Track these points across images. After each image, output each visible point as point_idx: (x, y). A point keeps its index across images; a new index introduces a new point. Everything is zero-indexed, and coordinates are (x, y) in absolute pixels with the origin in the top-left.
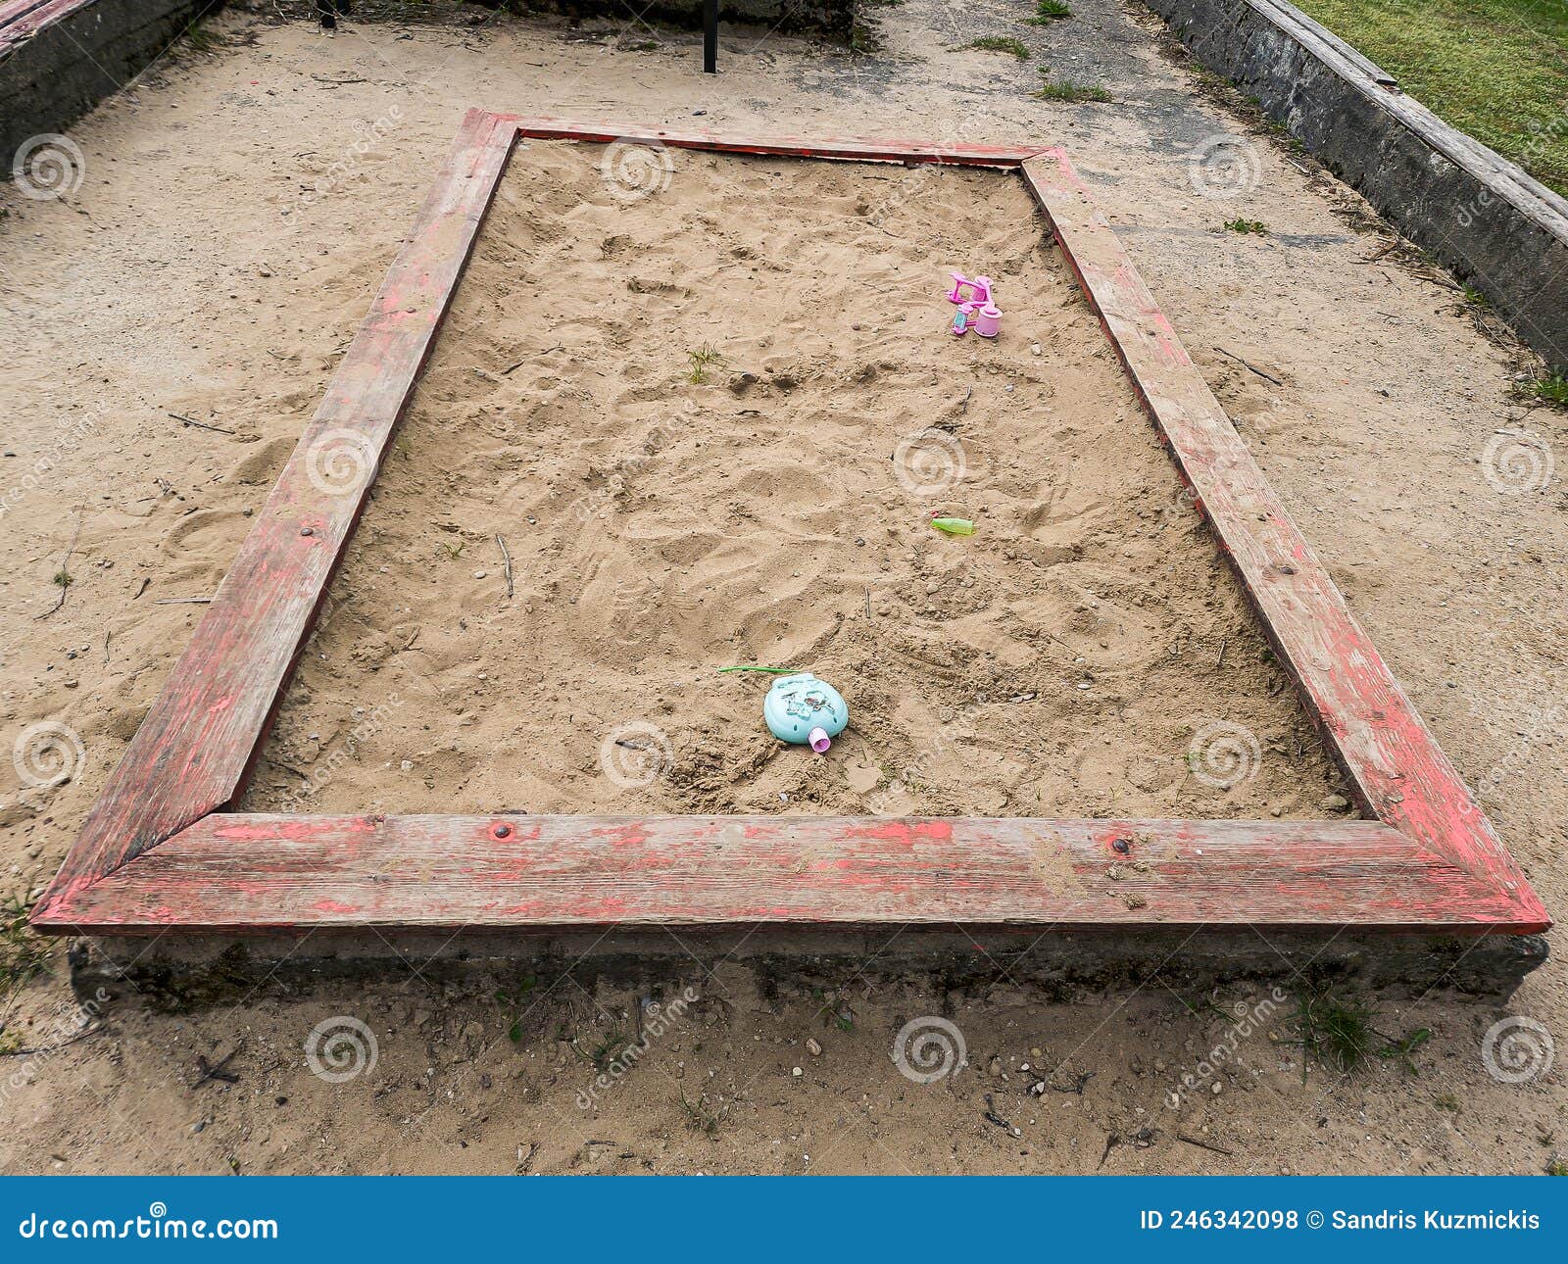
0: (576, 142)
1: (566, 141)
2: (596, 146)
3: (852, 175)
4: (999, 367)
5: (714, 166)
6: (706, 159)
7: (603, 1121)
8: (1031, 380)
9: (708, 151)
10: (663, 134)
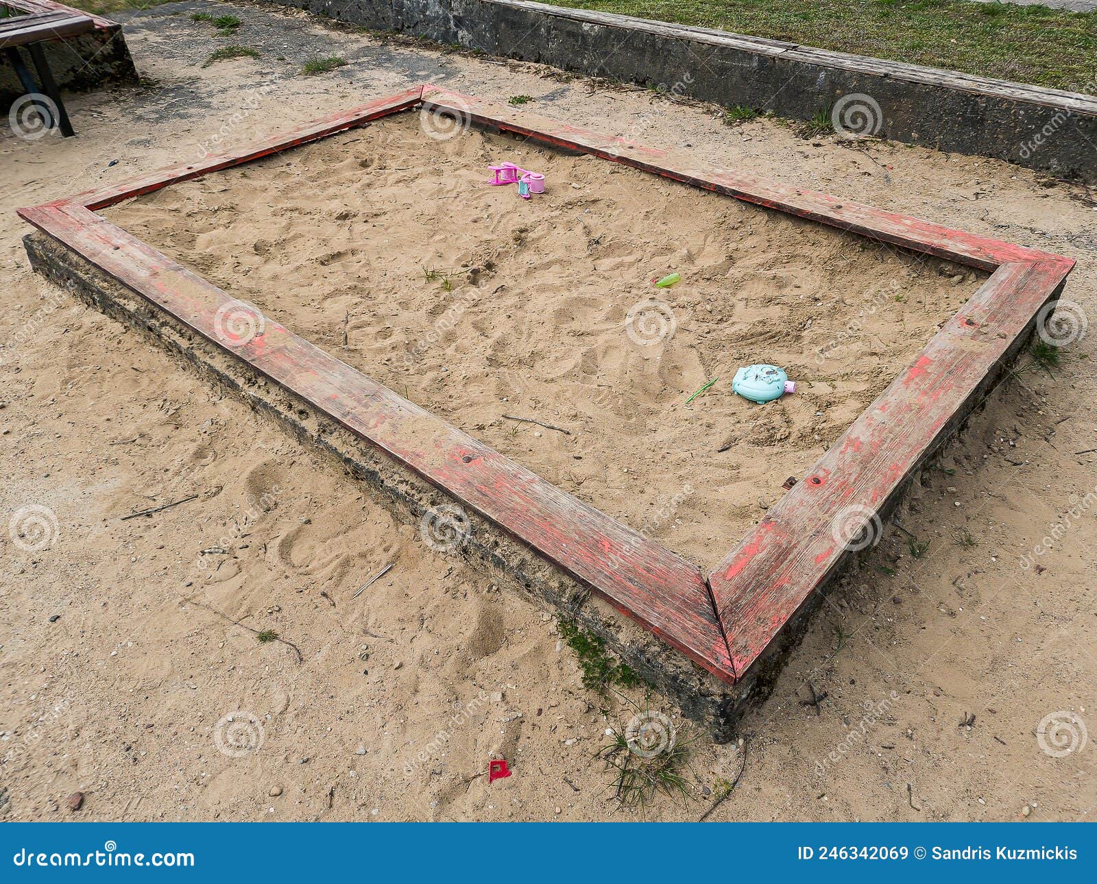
0: (135, 198)
1: (125, 202)
2: (151, 196)
3: (335, 146)
4: (570, 204)
5: (244, 175)
6: (236, 174)
7: (944, 575)
8: (594, 202)
9: (231, 168)
10: (189, 168)
